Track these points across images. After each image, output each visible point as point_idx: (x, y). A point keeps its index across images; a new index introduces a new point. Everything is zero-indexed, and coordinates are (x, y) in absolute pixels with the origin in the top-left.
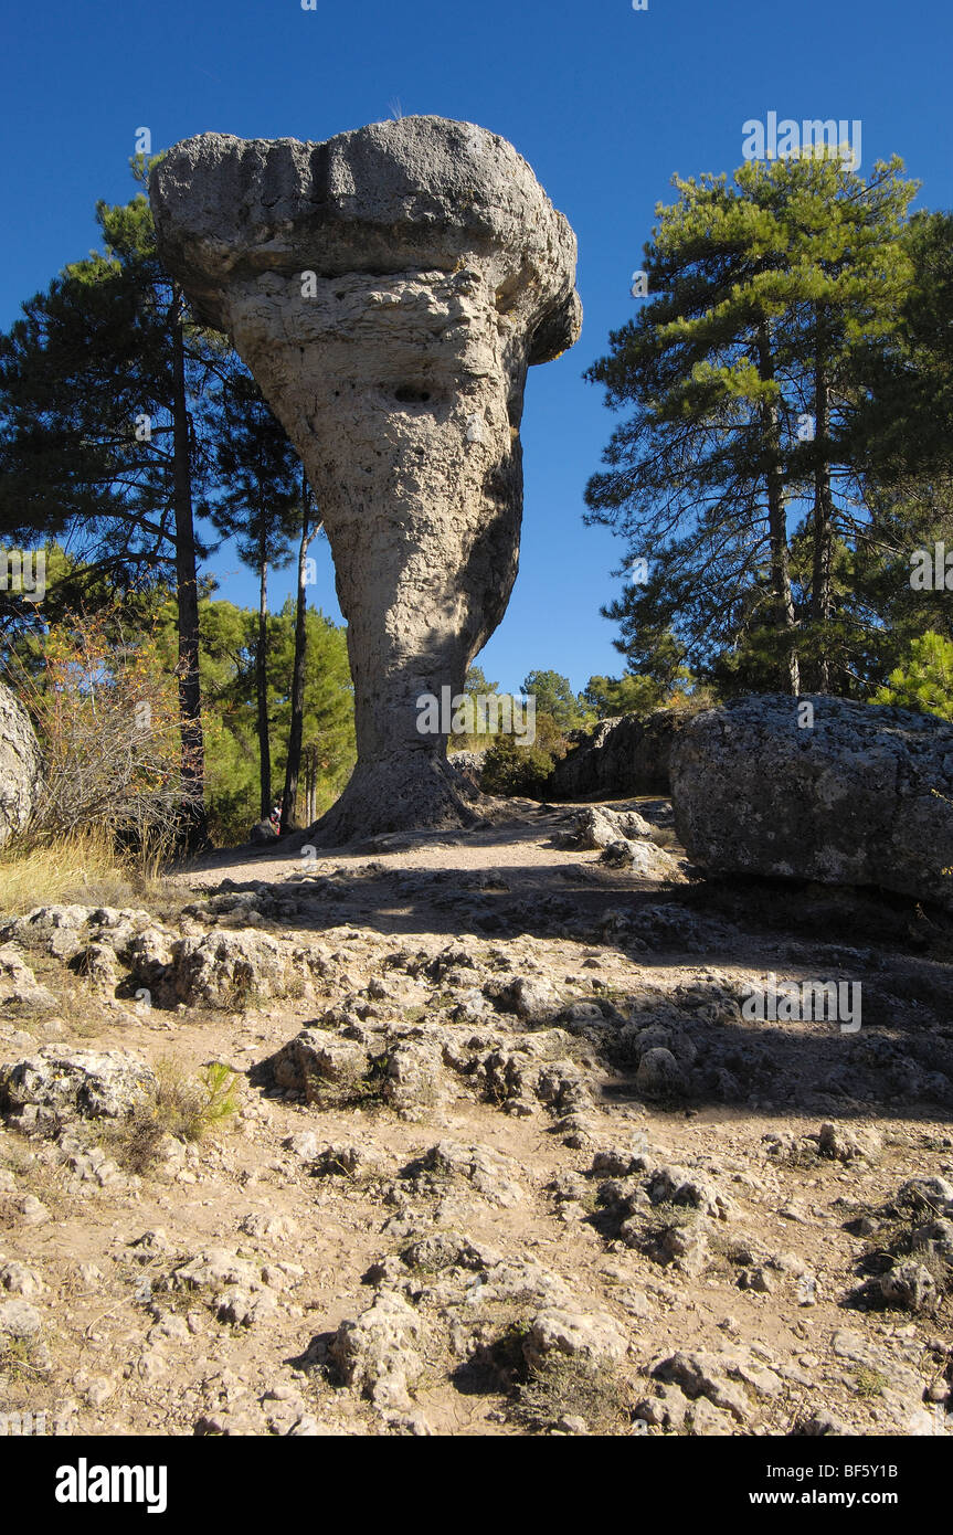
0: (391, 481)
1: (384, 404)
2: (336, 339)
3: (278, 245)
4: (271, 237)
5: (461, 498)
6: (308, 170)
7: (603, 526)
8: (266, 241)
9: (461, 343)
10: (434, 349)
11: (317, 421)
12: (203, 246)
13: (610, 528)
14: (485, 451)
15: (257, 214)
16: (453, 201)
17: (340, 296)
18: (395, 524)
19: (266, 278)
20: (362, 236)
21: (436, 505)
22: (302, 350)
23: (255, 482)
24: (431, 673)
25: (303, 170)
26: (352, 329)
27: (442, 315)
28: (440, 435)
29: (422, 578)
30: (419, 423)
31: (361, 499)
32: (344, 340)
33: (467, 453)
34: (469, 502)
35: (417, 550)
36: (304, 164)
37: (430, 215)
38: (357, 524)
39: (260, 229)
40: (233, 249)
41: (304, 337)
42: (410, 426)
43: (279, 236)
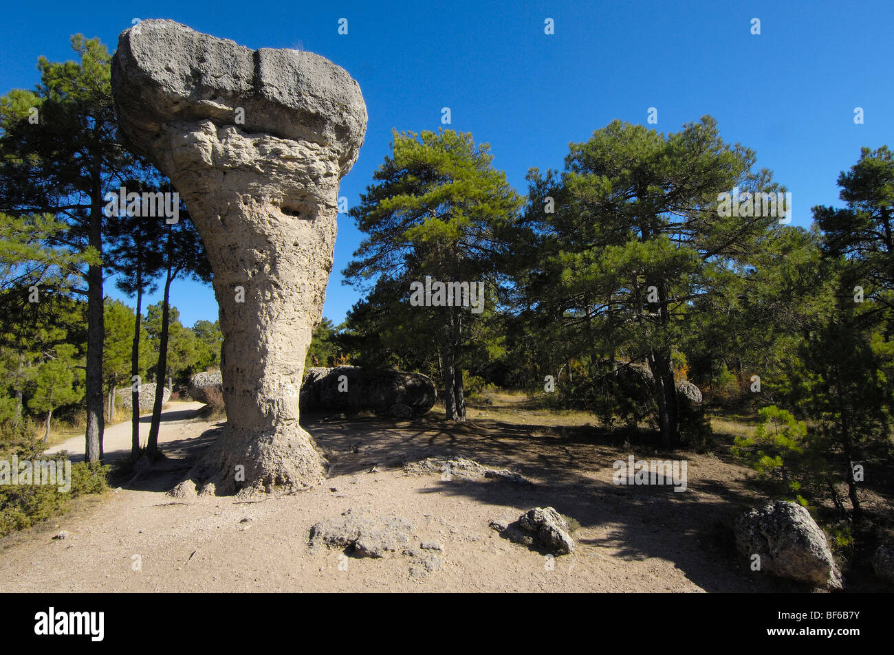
0: (276, 260)
1: (276, 214)
2: (251, 171)
4: (214, 97)
5: (314, 273)
7: (348, 286)
11: (227, 219)
13: (352, 287)
14: (328, 248)
16: (334, 107)
17: (255, 145)
18: (277, 286)
19: (206, 123)
22: (224, 174)
23: (133, 243)
28: (308, 236)
30: (296, 229)
31: (254, 268)
34: (317, 274)
38: (249, 283)
39: (207, 89)
41: (229, 165)
42: (292, 229)
43: (220, 98)
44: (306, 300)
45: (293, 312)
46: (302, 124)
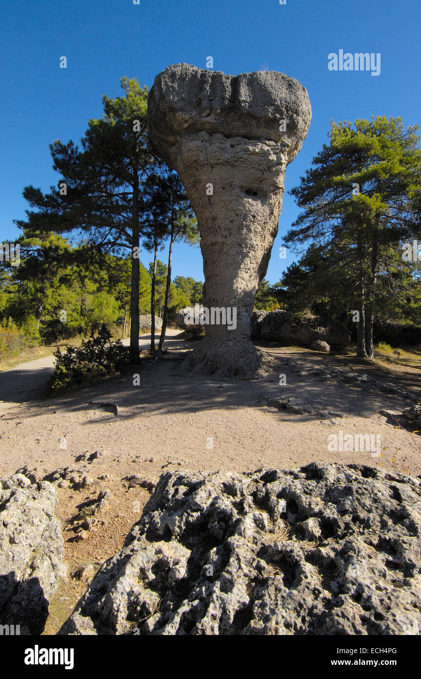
0: (241, 227)
1: (242, 195)
2: (229, 165)
3: (211, 119)
4: (209, 115)
6: (230, 87)
8: (207, 117)
9: (277, 173)
10: (267, 174)
11: (212, 199)
12: (177, 115)
15: (205, 103)
16: (288, 111)
17: (232, 146)
18: (240, 245)
19: (203, 133)
20: (247, 121)
21: (256, 239)
22: (212, 168)
24: (247, 306)
25: (227, 87)
26: (236, 161)
27: (274, 160)
28: (262, 211)
29: (248, 268)
31: (227, 233)
32: (232, 166)
35: (248, 256)
36: (228, 83)
37: (278, 115)
38: (223, 243)
39: (205, 110)
40: (191, 118)
41: (215, 162)
42: (252, 205)
43: (213, 115)
45: (249, 264)
46: (264, 127)
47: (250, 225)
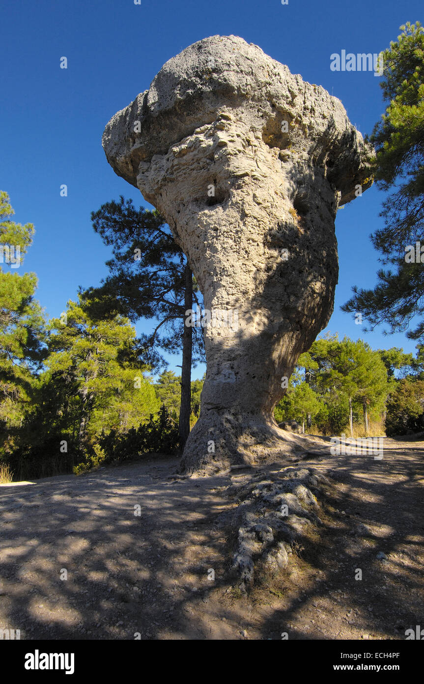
0: (203, 250)
1: (197, 209)
2: (168, 182)
3: (138, 146)
4: (134, 142)
5: (246, 252)
6: (142, 104)
8: (133, 146)
9: (225, 159)
10: (213, 168)
11: (177, 229)
16: (201, 78)
18: (209, 273)
19: (141, 164)
20: (168, 122)
21: (229, 258)
22: (160, 194)
26: (172, 173)
27: (209, 146)
28: (225, 217)
29: (225, 302)
30: (214, 213)
32: (172, 181)
33: (245, 224)
34: (253, 253)
35: (220, 286)
36: (141, 100)
37: (190, 91)
39: (130, 142)
40: (126, 157)
42: (210, 216)
43: (136, 140)
44: (240, 282)
45: (227, 296)
46: (188, 115)
47: (213, 243)
